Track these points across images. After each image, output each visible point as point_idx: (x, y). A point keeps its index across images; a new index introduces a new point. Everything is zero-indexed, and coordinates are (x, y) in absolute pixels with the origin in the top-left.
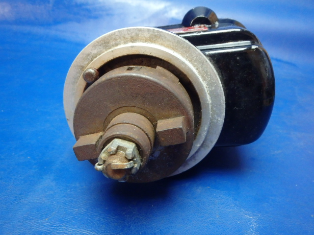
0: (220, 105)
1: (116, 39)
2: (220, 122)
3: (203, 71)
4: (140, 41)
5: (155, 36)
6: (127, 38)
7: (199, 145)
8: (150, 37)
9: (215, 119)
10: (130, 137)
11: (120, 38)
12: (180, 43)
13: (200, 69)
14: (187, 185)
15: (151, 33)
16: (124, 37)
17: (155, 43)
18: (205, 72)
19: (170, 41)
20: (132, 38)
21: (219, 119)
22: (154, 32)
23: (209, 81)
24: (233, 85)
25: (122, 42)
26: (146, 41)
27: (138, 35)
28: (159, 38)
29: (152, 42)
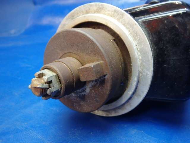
0: (149, 61)
1: (78, 14)
2: (149, 76)
3: (134, 32)
4: (91, 13)
5: (100, 8)
6: (84, 12)
7: (131, 93)
8: (97, 10)
9: (145, 72)
10: (53, 68)
11: (80, 12)
12: (116, 12)
13: (131, 31)
14: (126, 126)
15: (98, 6)
16: (82, 11)
17: (100, 13)
18: (135, 33)
19: (110, 11)
20: (86, 11)
21: (148, 73)
22: (99, 6)
23: (139, 40)
24: (162, 45)
25: (81, 15)
26: (95, 13)
27: (90, 9)
28: (103, 9)
29: (98, 13)
